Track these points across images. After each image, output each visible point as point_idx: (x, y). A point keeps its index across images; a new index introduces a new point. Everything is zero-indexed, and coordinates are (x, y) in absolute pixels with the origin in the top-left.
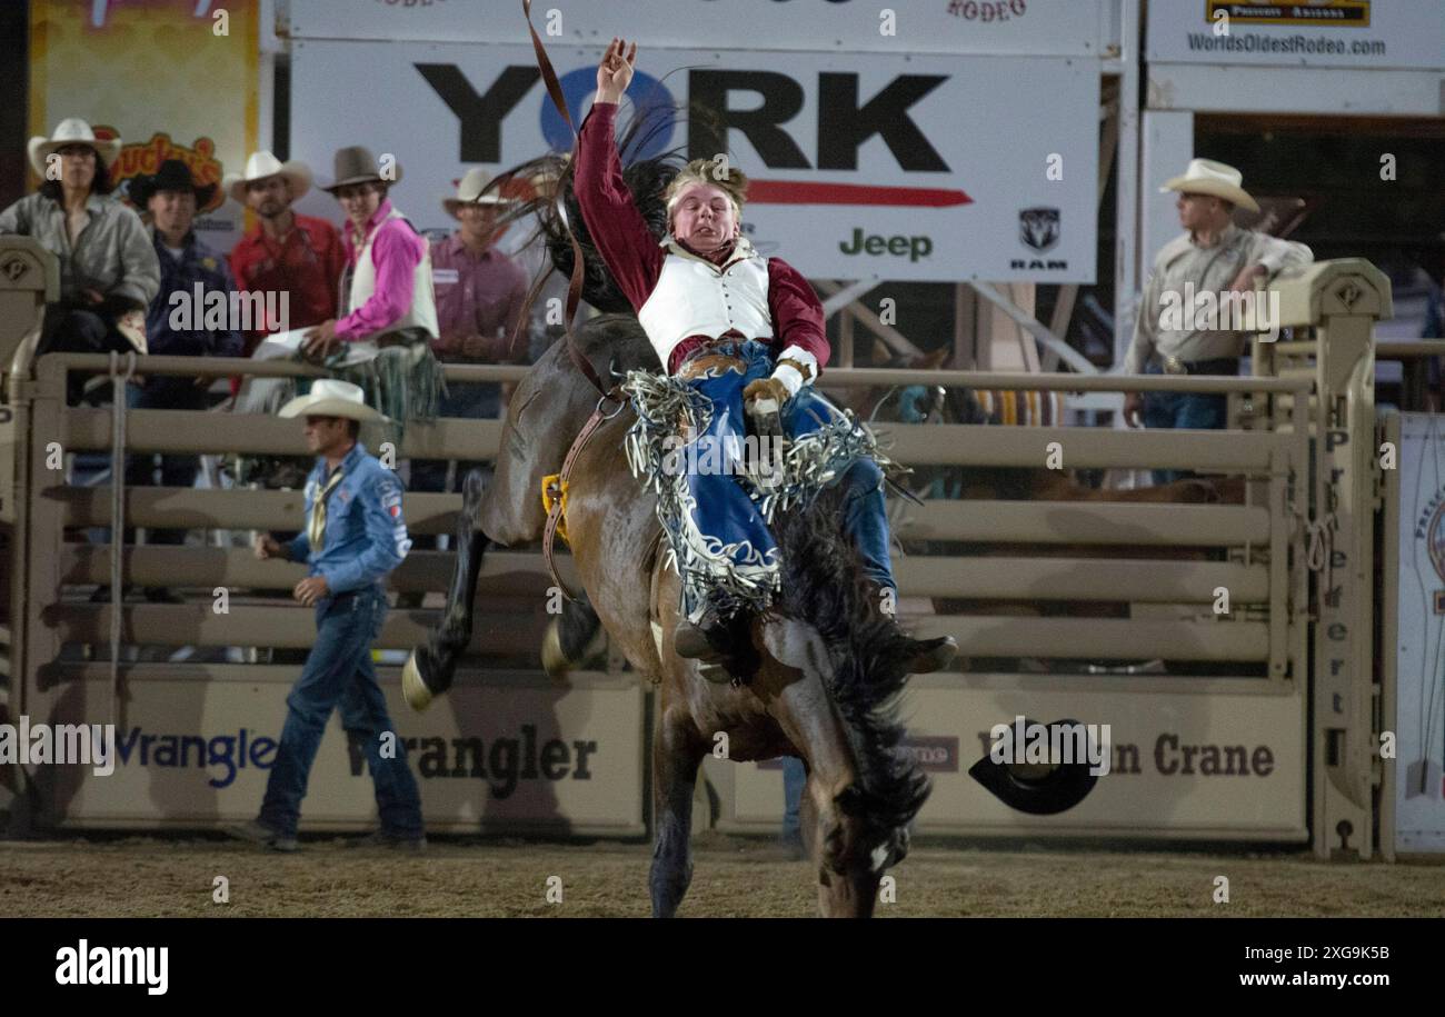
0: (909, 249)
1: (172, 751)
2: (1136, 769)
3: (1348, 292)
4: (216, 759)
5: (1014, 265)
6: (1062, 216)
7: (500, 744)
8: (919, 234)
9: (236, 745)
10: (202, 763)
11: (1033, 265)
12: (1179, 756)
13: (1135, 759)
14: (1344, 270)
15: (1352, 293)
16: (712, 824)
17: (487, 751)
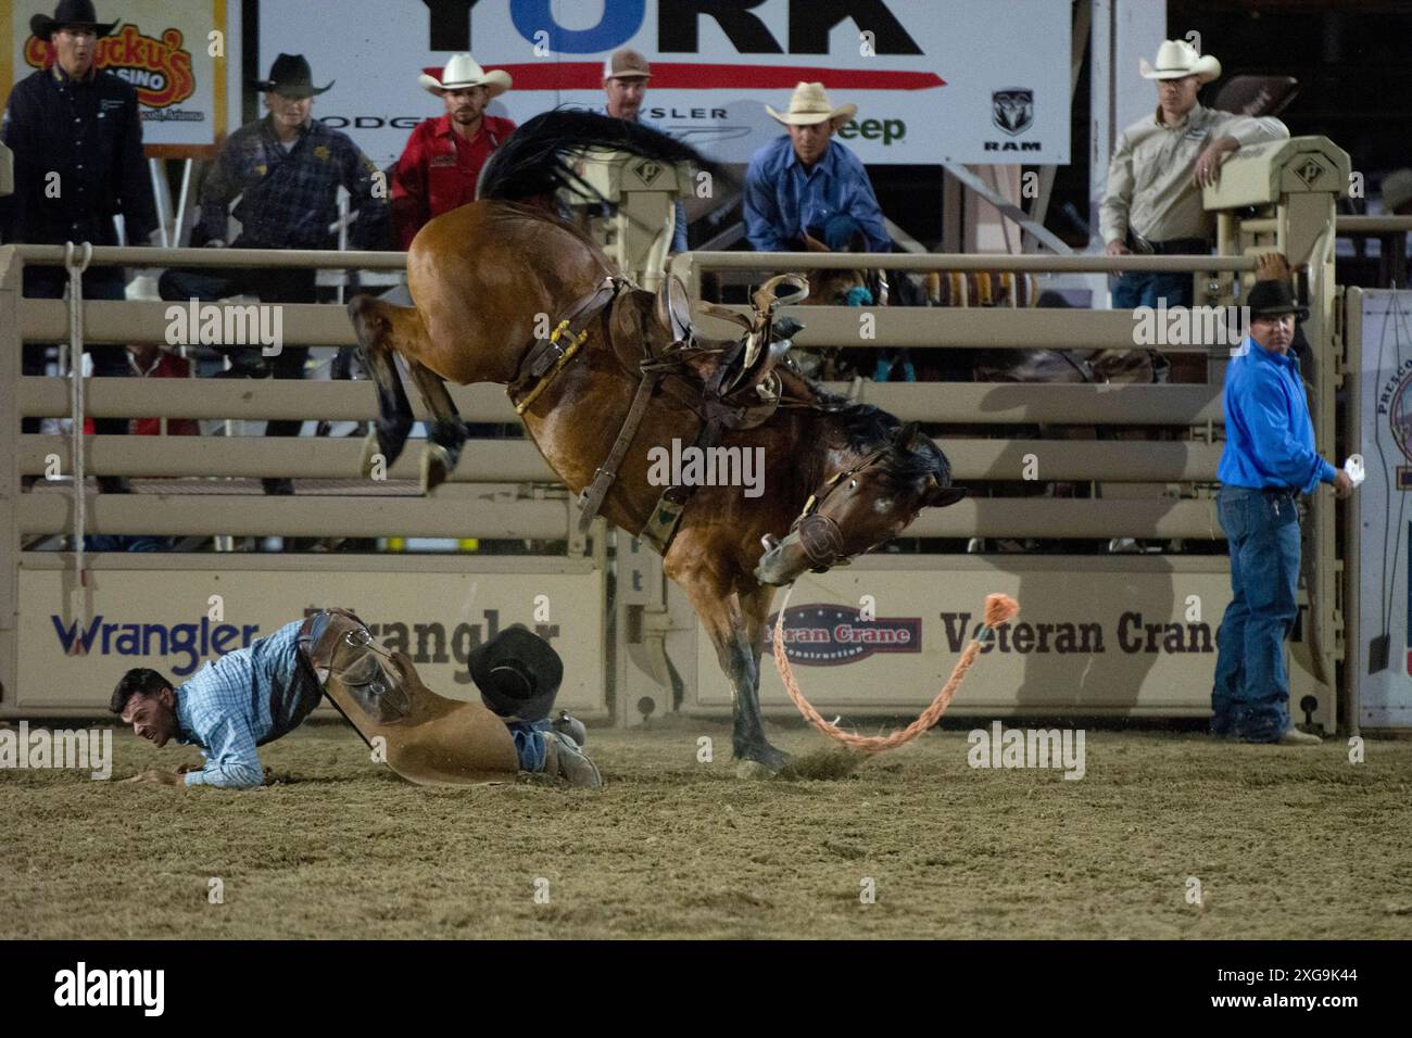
0: (881, 133)
1: (135, 639)
2: (1099, 649)
3: (1308, 168)
4: (177, 647)
5: (987, 146)
6: (1036, 97)
7: (463, 628)
8: (891, 118)
9: (198, 633)
10: (164, 651)
11: (1006, 147)
12: (1143, 634)
13: (1099, 638)
14: (1303, 147)
15: (1312, 170)
16: (676, 706)
17: (449, 637)
